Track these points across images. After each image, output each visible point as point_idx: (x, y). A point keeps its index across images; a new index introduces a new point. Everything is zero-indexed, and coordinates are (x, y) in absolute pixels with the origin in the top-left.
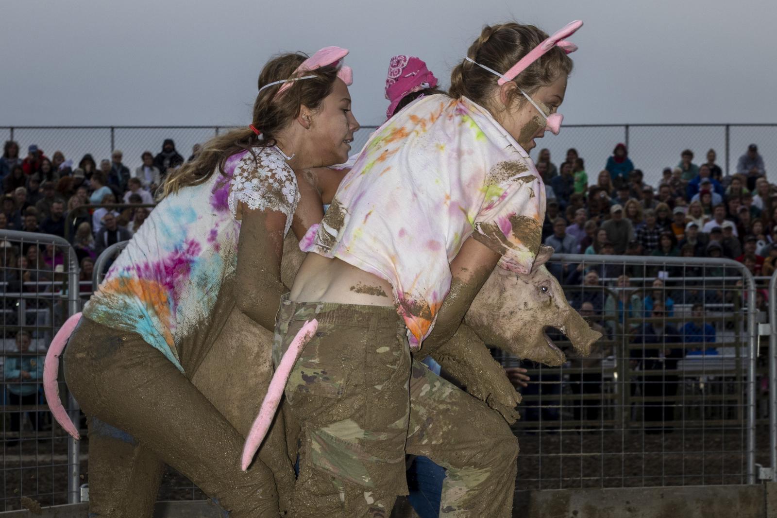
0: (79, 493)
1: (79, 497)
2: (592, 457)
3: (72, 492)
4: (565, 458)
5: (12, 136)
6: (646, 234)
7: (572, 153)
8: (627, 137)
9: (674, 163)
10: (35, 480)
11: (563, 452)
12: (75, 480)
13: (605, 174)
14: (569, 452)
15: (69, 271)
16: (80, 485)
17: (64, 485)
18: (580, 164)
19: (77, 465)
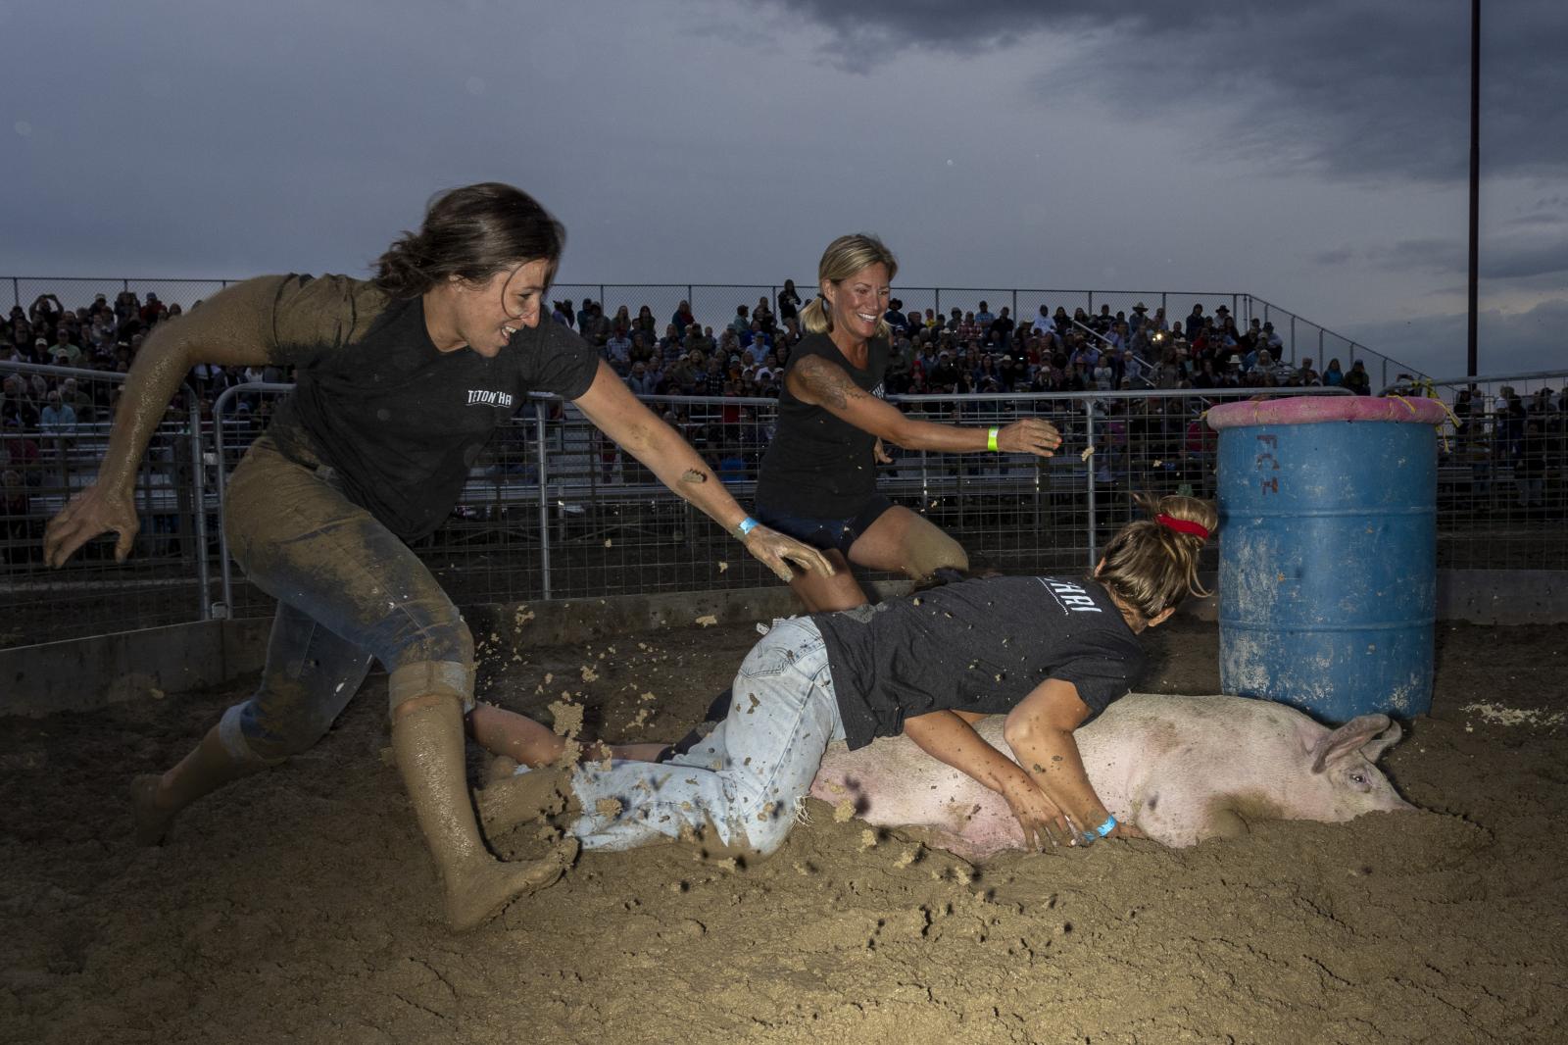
0: (210, 611)
1: (211, 615)
2: (668, 567)
3: (204, 610)
4: (645, 569)
5: (126, 287)
6: (710, 379)
7: (645, 309)
8: (690, 296)
9: (732, 318)
10: (168, 601)
11: (643, 563)
12: (206, 599)
13: (673, 329)
14: (648, 563)
15: (191, 412)
16: (211, 604)
17: (196, 604)
18: (652, 321)
19: (207, 586)
